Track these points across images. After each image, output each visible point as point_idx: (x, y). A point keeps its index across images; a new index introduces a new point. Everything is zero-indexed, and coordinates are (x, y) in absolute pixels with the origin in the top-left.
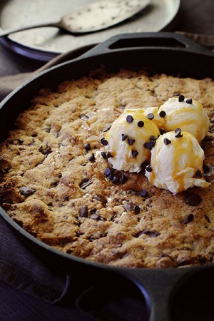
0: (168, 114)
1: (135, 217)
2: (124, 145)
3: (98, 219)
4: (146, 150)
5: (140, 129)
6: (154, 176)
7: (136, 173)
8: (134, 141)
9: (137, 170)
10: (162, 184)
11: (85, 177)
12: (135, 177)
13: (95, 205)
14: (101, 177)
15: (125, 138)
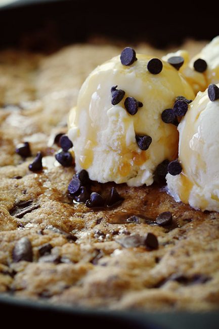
0: (212, 65)
1: (148, 256)
2: (117, 114)
3: (58, 261)
4: (167, 129)
5: (154, 79)
6: (187, 185)
7: (144, 186)
8: (141, 105)
9: (146, 178)
10: (208, 196)
11: (21, 197)
12: (142, 195)
13: (50, 240)
14: (59, 197)
15: (119, 96)
